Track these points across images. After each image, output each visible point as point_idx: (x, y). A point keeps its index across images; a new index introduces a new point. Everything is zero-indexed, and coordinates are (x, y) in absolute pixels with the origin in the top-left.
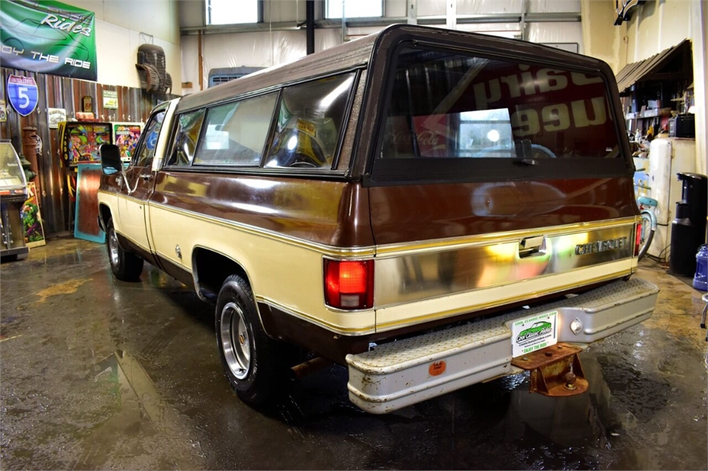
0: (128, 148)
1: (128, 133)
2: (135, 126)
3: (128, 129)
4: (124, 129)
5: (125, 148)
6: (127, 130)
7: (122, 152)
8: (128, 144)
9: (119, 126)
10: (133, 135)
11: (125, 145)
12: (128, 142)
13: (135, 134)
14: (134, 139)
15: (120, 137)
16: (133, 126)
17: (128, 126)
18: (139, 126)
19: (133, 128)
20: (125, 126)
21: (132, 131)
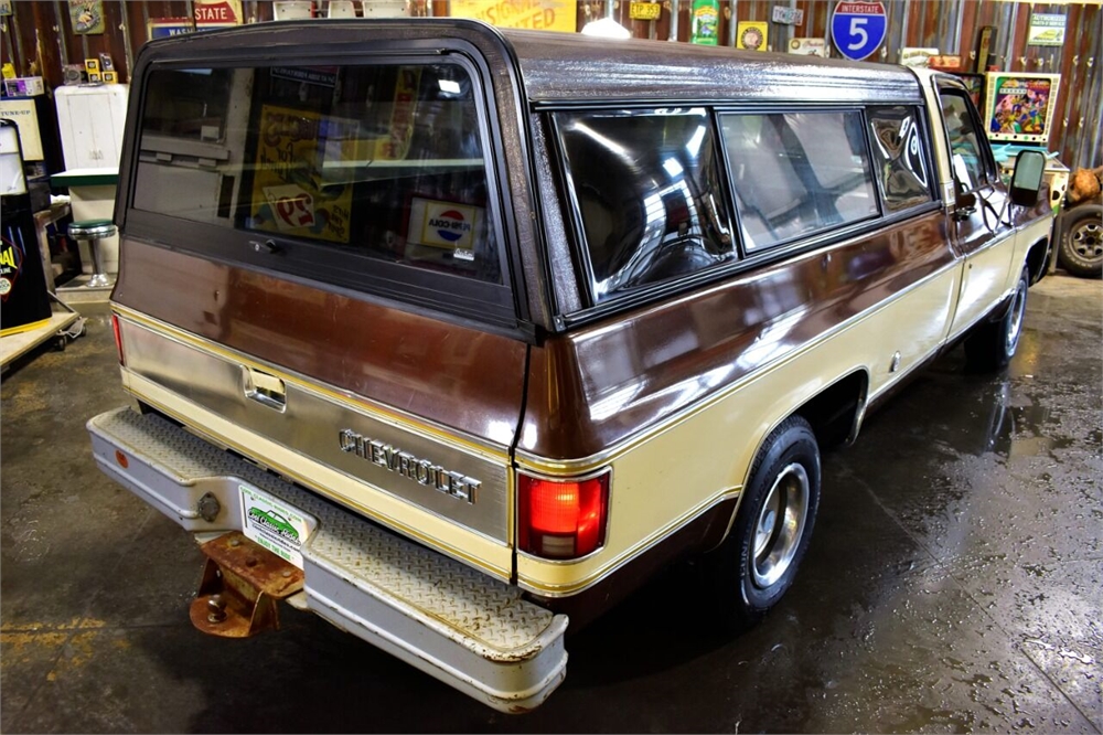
0: (1019, 118)
1: (1023, 92)
2: (1041, 80)
3: (1025, 84)
4: (1017, 84)
5: (1012, 117)
6: (1022, 87)
7: (1005, 125)
8: (1019, 111)
9: (1008, 79)
10: (1032, 95)
11: (1013, 113)
12: (1020, 107)
13: (1037, 94)
14: (1035, 102)
15: (1007, 98)
16: (1035, 80)
17: (1027, 80)
18: (1048, 80)
19: (1036, 83)
20: (1019, 79)
21: (1033, 89)
